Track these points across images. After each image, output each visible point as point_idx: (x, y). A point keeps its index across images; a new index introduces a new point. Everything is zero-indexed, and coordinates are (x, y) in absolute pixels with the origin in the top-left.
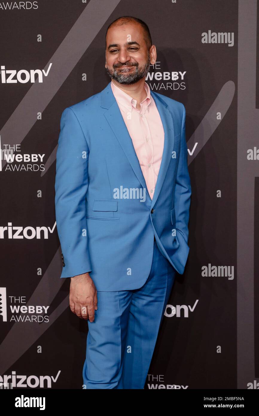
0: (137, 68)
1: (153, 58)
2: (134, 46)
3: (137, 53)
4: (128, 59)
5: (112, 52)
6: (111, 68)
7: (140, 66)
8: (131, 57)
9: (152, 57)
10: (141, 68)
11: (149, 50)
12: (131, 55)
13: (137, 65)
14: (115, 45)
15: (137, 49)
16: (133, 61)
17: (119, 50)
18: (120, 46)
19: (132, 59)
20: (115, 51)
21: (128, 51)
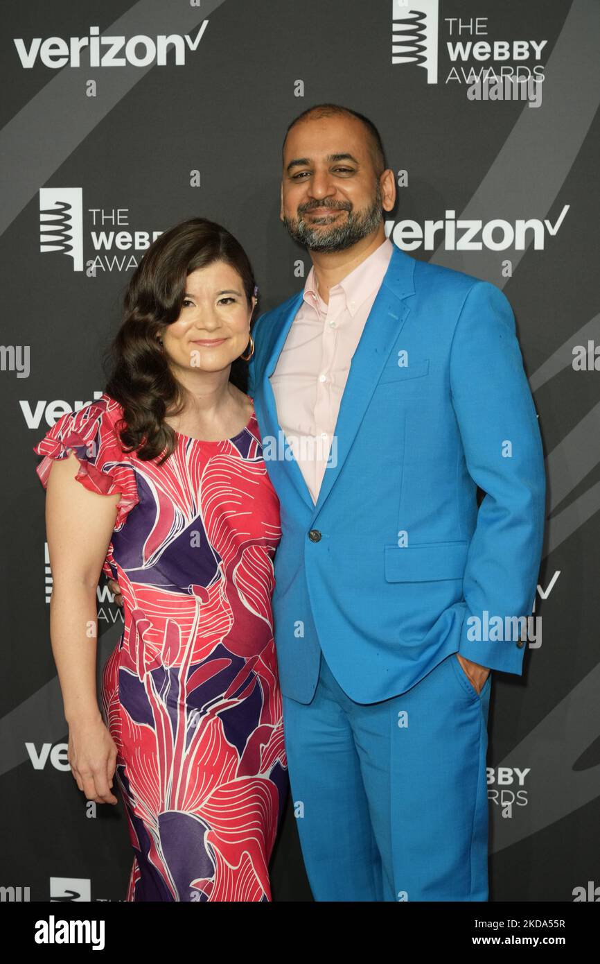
0: (350, 216)
1: (387, 197)
2: (345, 163)
3: (352, 180)
4: (330, 193)
5: (297, 178)
6: (294, 215)
7: (355, 210)
8: (336, 189)
9: (386, 194)
10: (358, 215)
11: (378, 177)
12: (337, 183)
13: (349, 207)
14: (304, 162)
15: (351, 171)
16: (340, 198)
17: (312, 172)
18: (313, 162)
19: (338, 192)
20: (302, 175)
21: (330, 175)
